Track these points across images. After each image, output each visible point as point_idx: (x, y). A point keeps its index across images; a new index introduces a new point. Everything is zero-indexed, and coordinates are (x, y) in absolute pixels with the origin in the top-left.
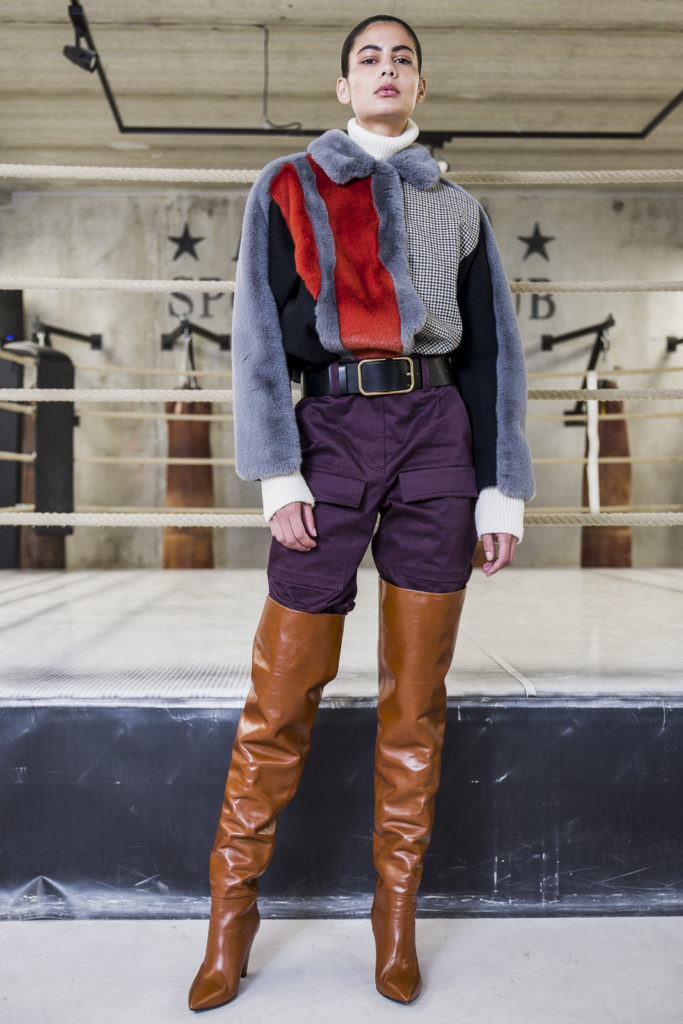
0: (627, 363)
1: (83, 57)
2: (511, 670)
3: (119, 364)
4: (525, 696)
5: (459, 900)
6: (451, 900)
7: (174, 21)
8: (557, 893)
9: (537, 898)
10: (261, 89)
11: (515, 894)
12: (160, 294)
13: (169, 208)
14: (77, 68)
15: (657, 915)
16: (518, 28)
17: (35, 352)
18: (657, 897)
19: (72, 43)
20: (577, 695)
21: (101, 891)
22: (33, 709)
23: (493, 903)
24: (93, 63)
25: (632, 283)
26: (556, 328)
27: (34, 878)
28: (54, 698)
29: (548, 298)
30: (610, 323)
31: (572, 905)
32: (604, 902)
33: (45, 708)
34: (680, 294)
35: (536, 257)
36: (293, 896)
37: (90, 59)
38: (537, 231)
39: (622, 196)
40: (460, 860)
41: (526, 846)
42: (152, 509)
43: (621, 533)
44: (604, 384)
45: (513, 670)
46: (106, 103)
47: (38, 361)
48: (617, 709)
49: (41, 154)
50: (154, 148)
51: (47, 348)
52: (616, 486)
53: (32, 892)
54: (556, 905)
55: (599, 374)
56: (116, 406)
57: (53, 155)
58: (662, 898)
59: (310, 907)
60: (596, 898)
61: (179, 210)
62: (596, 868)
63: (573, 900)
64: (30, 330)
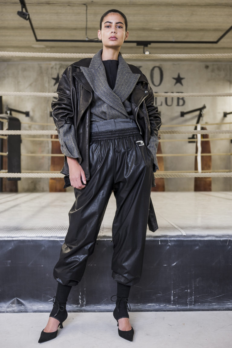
0: (210, 121)
1: (24, 15)
2: (176, 227)
3: (35, 122)
4: (182, 236)
5: (160, 305)
6: (157, 305)
7: (54, 2)
8: (193, 303)
9: (186, 305)
10: (85, 26)
11: (179, 304)
12: (49, 98)
13: (52, 68)
14: (22, 19)
15: (228, 310)
16: (174, 5)
17: (7, 118)
18: (228, 304)
19: (20, 10)
20: (200, 235)
21: (36, 303)
22: (13, 240)
23: (171, 306)
24: (27, 17)
25: (212, 93)
26: (186, 109)
27: (14, 298)
28: (20, 237)
29: (183, 99)
30: (204, 107)
31: (198, 307)
32: (209, 306)
33: (17, 240)
34: (231, 97)
35: (178, 84)
36: (103, 304)
37: (27, 16)
38: (179, 76)
39: (208, 64)
40: (160, 292)
41: (183, 287)
42: (47, 172)
43: (208, 179)
44: (203, 129)
45: (177, 227)
46: (31, 31)
47: (8, 121)
48: (214, 240)
49: (8, 49)
50: (47, 47)
51: (10, 116)
52: (207, 164)
53: (13, 303)
54: (193, 307)
55: (201, 125)
56: (34, 136)
57: (12, 49)
58: (229, 305)
59: (109, 308)
60: (206, 305)
61: (56, 68)
62: (207, 294)
63: (199, 305)
64: (5, 110)
